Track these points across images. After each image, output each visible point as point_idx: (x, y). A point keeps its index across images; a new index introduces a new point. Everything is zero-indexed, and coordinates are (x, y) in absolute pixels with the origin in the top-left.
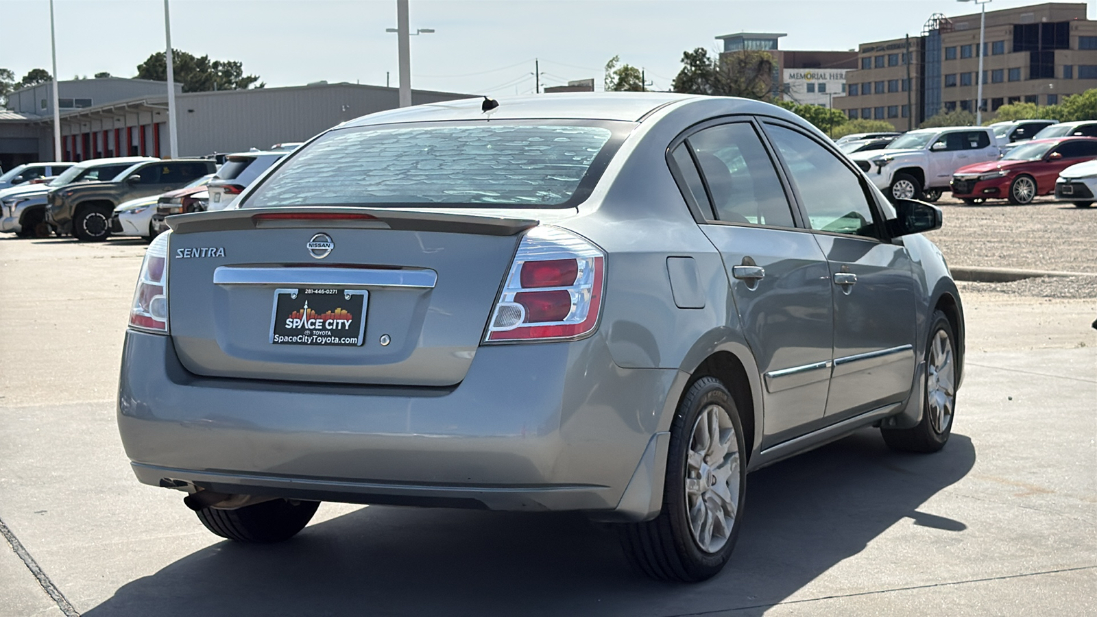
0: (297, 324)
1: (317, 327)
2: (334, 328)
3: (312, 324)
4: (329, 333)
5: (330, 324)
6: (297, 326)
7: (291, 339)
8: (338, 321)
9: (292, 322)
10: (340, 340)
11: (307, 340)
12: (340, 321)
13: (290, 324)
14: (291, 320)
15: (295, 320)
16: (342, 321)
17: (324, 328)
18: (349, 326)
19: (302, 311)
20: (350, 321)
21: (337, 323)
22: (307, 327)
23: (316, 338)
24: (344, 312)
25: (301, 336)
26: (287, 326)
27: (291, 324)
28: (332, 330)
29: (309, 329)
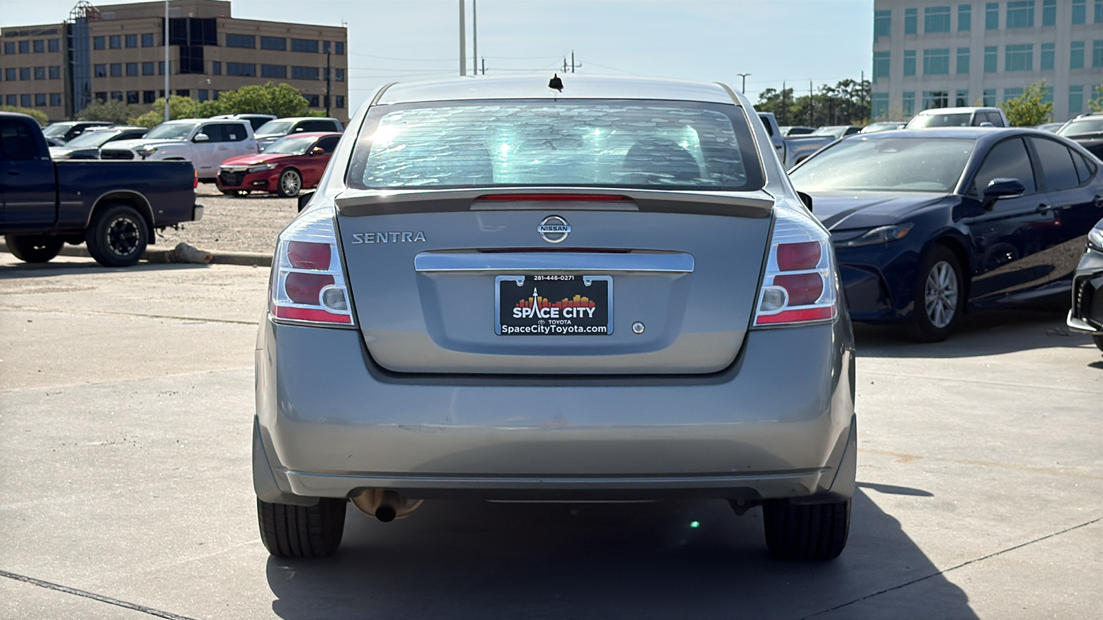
0: (528, 314)
1: (552, 316)
2: (575, 316)
3: (546, 313)
4: (569, 322)
5: (568, 313)
6: (527, 316)
7: (523, 329)
8: (578, 309)
9: (521, 311)
10: (585, 329)
11: (544, 329)
12: (581, 310)
13: (518, 313)
14: (520, 309)
15: (524, 309)
16: (584, 309)
17: (562, 317)
18: (593, 314)
19: (531, 299)
20: (593, 309)
21: (578, 312)
22: (540, 316)
23: (555, 328)
24: (585, 299)
25: (536, 326)
26: (515, 316)
27: (520, 313)
28: (571, 319)
29: (543, 319)
